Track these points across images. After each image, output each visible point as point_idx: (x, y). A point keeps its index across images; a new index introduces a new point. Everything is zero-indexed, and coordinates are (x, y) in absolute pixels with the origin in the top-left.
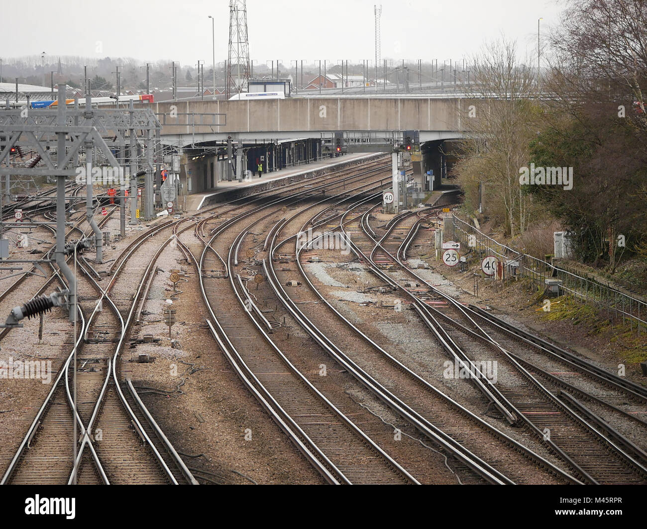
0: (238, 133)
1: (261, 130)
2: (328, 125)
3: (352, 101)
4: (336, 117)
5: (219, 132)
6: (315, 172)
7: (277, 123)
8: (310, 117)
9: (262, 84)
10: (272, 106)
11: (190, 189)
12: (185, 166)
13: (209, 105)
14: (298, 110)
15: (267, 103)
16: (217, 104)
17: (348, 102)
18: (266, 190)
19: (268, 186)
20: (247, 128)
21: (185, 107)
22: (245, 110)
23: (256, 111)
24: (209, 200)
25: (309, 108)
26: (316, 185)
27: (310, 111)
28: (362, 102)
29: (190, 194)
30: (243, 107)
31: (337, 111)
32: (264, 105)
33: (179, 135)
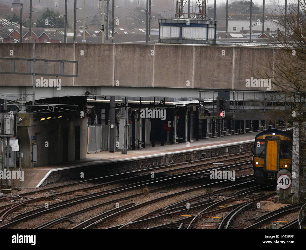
0: (100, 88)
1: (129, 85)
2: (218, 81)
3: (251, 52)
4: (230, 72)
5: (74, 85)
6: (243, 145)
7: (151, 76)
8: (195, 70)
9: (176, 26)
10: (145, 54)
11: (35, 159)
12: (29, 129)
13: (62, 48)
14: (180, 59)
15: (138, 50)
16: (72, 47)
17: (246, 52)
18: (159, 166)
19: (163, 160)
20: (112, 81)
21: (30, 50)
22: (109, 57)
23: (124, 59)
24: (60, 175)
25: (194, 58)
26: (232, 163)
27: (195, 62)
28: (264, 54)
29: (35, 166)
30: (107, 53)
31: (232, 63)
32: (134, 52)
33: (22, 88)
